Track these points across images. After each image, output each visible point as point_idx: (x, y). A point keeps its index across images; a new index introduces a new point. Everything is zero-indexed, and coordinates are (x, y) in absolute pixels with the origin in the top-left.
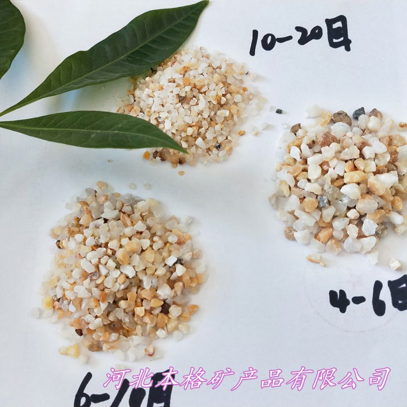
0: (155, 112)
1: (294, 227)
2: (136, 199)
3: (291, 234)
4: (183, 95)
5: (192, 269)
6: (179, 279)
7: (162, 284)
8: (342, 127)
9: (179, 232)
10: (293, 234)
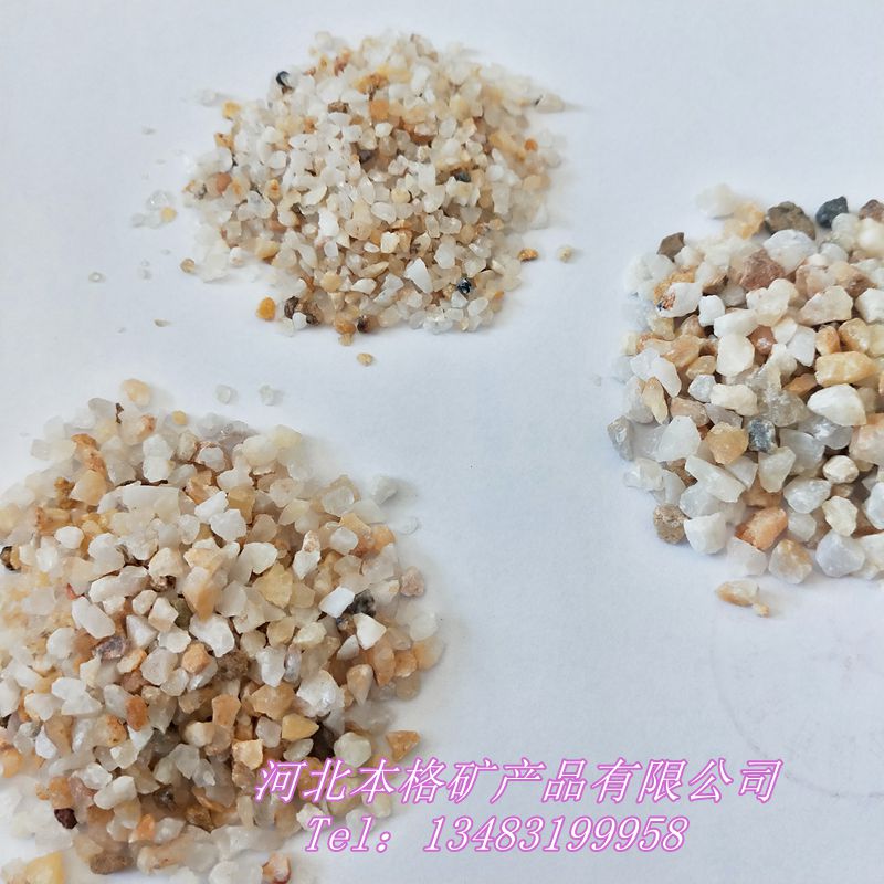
0: (290, 190)
1: (682, 507)
2: (237, 429)
3: (675, 524)
4: (370, 145)
5: (397, 627)
6: (363, 656)
7: (316, 671)
8: (795, 242)
9: (359, 523)
10: (681, 526)
